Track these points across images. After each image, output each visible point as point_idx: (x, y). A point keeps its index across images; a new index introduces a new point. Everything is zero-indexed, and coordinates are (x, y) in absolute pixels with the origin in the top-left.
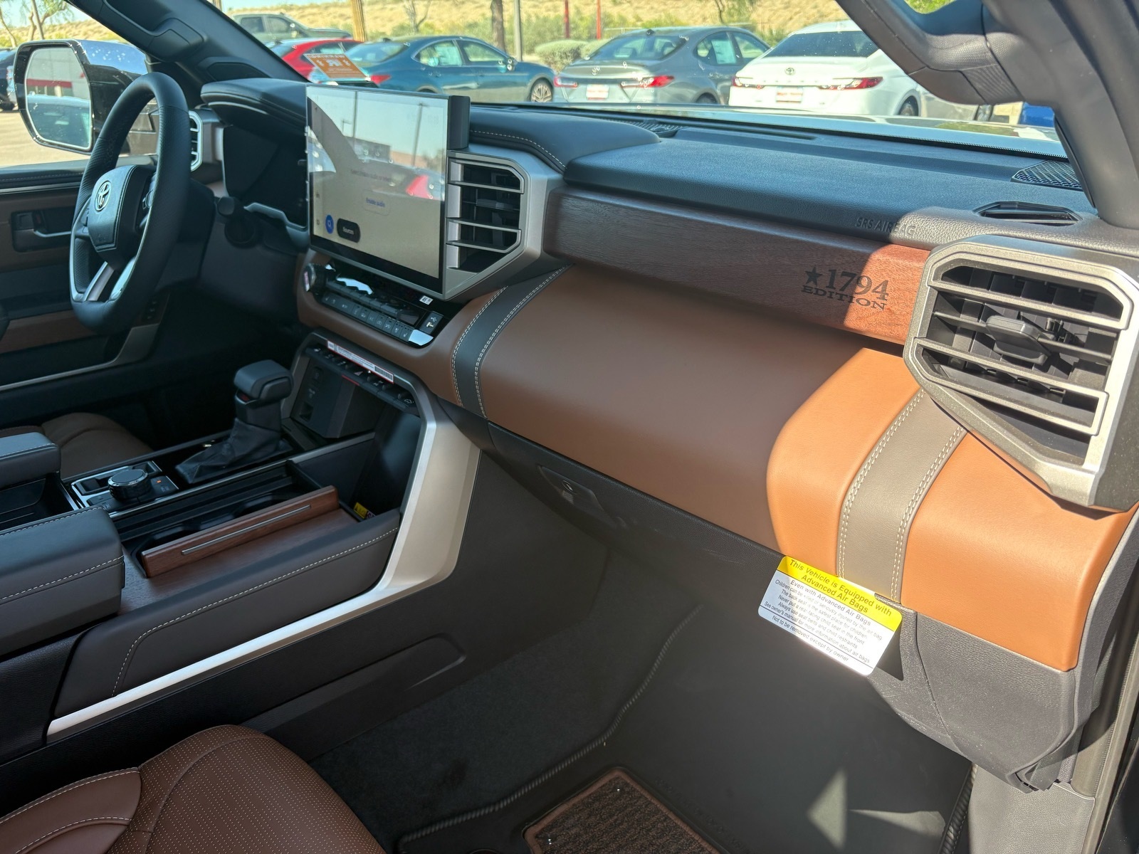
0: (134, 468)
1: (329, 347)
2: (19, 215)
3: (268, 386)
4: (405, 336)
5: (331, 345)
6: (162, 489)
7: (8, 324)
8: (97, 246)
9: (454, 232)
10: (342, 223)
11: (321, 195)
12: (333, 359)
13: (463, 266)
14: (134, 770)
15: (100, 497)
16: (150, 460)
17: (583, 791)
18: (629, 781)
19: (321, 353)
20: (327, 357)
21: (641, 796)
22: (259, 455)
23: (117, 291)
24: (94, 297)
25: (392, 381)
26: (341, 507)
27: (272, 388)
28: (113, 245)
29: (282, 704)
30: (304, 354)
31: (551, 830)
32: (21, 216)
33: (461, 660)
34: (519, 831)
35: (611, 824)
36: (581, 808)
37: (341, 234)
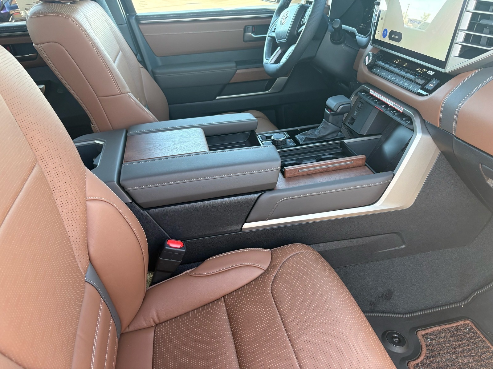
0: (279, 134)
1: (370, 92)
2: (247, 27)
3: (341, 107)
4: (415, 89)
5: (372, 92)
6: (290, 144)
7: (236, 71)
8: (278, 40)
9: (461, 37)
10: (392, 33)
11: (383, 19)
12: (371, 99)
13: (461, 56)
14: (269, 250)
15: (267, 143)
16: (286, 132)
17: (448, 324)
18: (474, 327)
19: (365, 95)
20: (368, 97)
21: (480, 337)
22: (329, 137)
23: (284, 60)
24: (272, 62)
25: (402, 111)
26: (365, 165)
27: (343, 107)
28: (285, 40)
29: (324, 242)
30: (356, 94)
31: (430, 335)
32: (248, 28)
33: (403, 246)
34: (414, 330)
35: (462, 344)
36: (447, 331)
37: (391, 38)
